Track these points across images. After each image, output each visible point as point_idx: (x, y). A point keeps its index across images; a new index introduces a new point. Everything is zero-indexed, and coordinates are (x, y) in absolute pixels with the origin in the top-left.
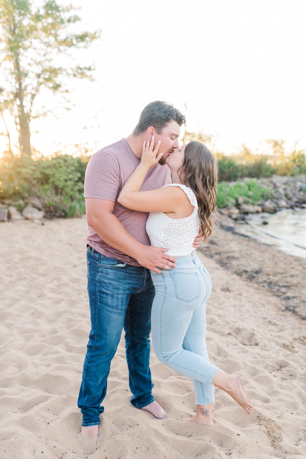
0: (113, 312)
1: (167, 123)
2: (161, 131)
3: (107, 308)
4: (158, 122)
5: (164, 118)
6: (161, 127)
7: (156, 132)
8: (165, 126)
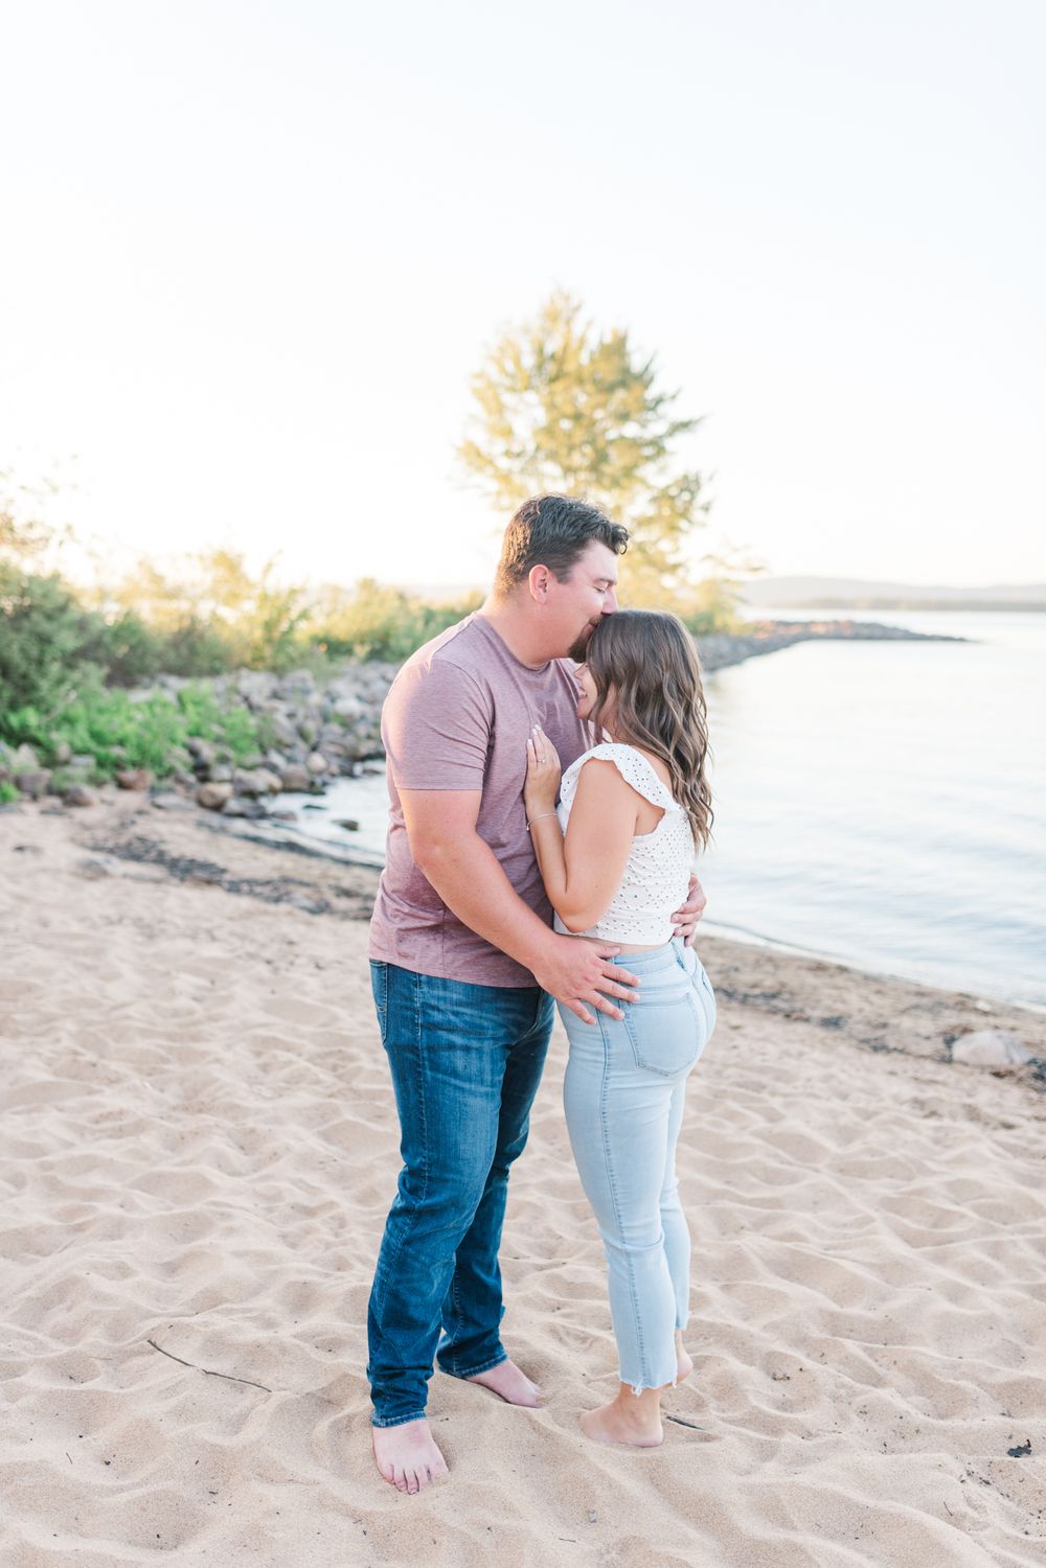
0: (472, 1093)
1: (580, 552)
2: (568, 575)
3: (453, 1081)
4: (555, 551)
5: (571, 539)
6: (565, 563)
7: (555, 580)
8: (577, 559)
